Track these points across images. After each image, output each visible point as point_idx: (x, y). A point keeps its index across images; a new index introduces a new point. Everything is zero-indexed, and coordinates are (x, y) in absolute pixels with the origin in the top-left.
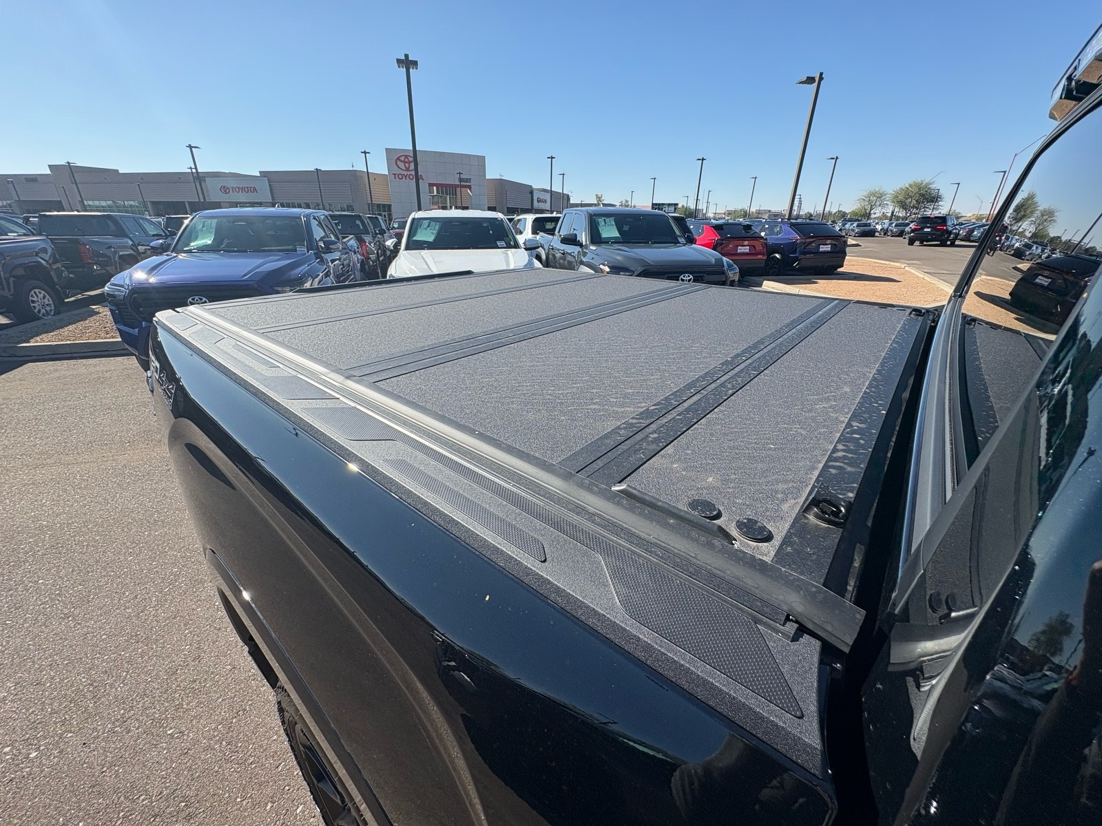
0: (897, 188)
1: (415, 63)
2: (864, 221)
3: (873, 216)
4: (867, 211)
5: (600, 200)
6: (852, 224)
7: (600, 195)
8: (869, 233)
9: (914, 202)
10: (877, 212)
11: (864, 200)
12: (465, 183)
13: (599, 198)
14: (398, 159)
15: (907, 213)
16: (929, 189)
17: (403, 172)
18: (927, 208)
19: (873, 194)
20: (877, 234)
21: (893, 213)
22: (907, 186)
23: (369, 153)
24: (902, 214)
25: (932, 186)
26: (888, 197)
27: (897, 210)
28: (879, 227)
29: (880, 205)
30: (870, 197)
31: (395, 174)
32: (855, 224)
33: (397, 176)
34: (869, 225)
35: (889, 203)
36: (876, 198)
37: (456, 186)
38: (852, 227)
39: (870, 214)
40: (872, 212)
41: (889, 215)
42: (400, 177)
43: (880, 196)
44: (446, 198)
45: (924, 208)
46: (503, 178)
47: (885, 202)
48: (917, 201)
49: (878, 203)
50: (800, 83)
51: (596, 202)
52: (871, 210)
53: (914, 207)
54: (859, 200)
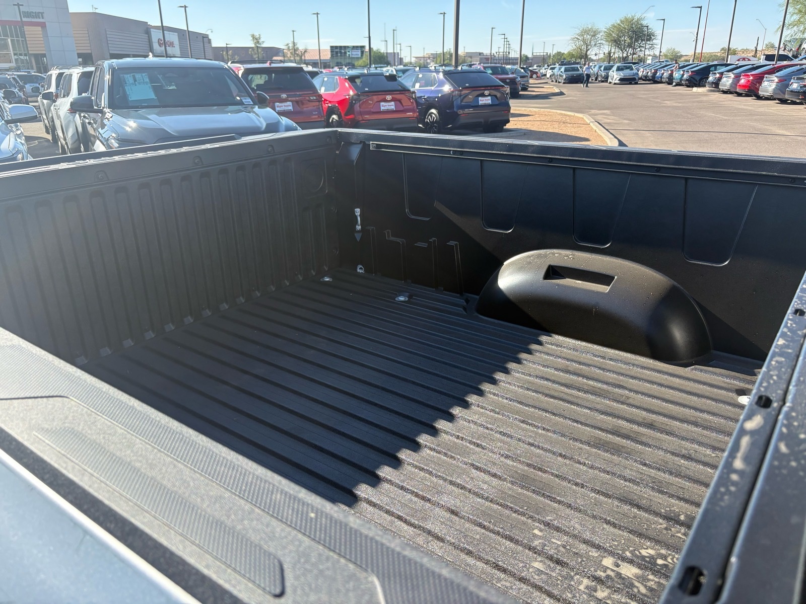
0: (609, 25)
4: (584, 52)
5: (258, 42)
7: (256, 34)
9: (628, 41)
11: (578, 39)
12: (34, 19)
13: (256, 39)
16: (641, 24)
18: (643, 47)
19: (585, 32)
21: (610, 53)
22: (619, 22)
25: (644, 23)
26: (602, 35)
27: (613, 50)
29: (595, 45)
30: (583, 36)
35: (604, 42)
36: (589, 35)
37: (20, 25)
39: (586, 55)
40: (589, 52)
43: (594, 34)
45: (640, 47)
46: (97, 11)
47: (600, 42)
48: (631, 39)
49: (593, 43)
51: (253, 46)
52: (587, 50)
53: (629, 46)
54: (573, 39)
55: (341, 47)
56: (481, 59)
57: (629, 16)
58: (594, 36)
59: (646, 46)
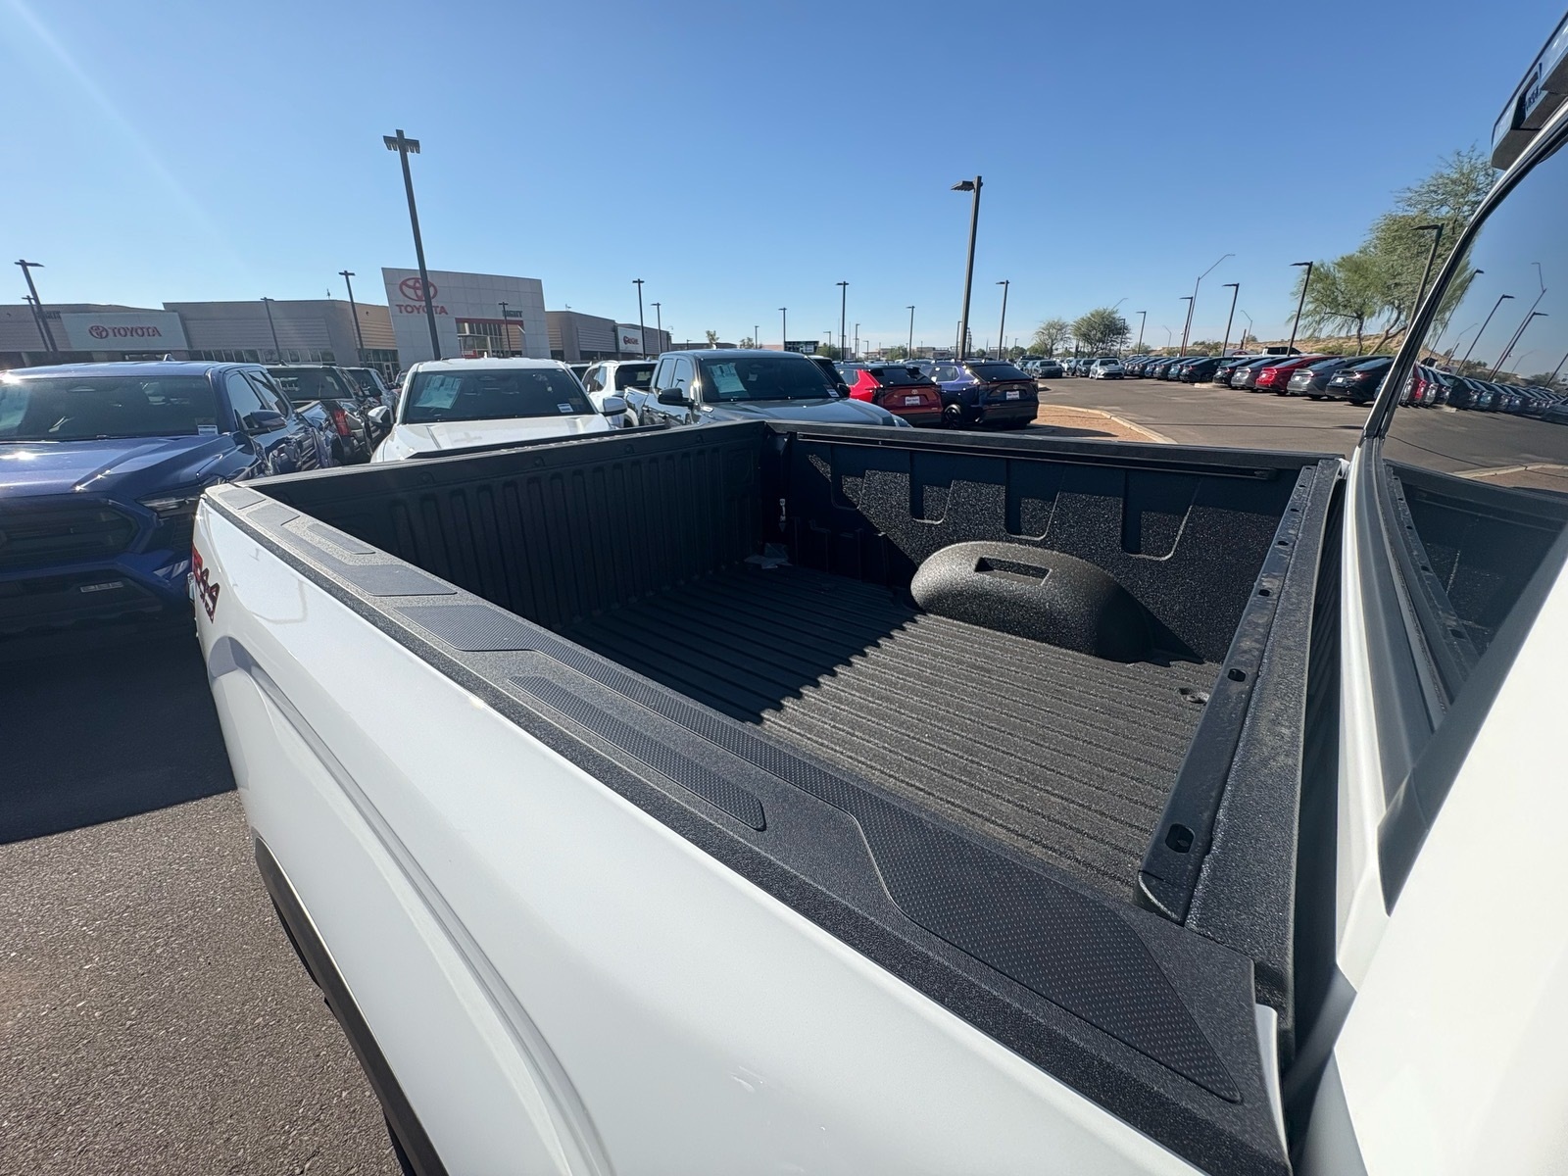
0: (1079, 318)
1: (415, 145)
2: (1047, 359)
3: (1055, 353)
4: (1048, 347)
5: (713, 339)
6: (1034, 363)
7: (712, 331)
8: (1055, 374)
9: (1099, 335)
10: (1059, 348)
11: (1043, 333)
12: (513, 318)
13: (711, 336)
14: (404, 283)
15: (1092, 348)
16: (1114, 318)
17: (412, 303)
18: (1115, 341)
19: (1051, 326)
20: (1064, 375)
21: (1077, 348)
22: (1089, 315)
23: (353, 274)
24: (1087, 349)
25: (1117, 316)
26: (1070, 329)
27: (1081, 344)
28: (1065, 366)
29: (1061, 339)
30: (1049, 330)
31: (400, 306)
32: (1038, 363)
33: (403, 308)
34: (1054, 363)
35: (1071, 336)
36: (1056, 330)
37: (500, 322)
38: (1034, 367)
39: (1051, 350)
40: (1054, 347)
41: (1073, 350)
42: (409, 309)
43: (1061, 328)
44: (485, 340)
45: (1111, 341)
46: (570, 310)
47: (1067, 336)
48: (1102, 333)
49: (1059, 337)
50: (955, 189)
51: (708, 342)
52: (1053, 345)
53: (1100, 341)
54: (1037, 333)
55: (794, 342)
56: (935, 354)
57: (1101, 309)
58: (1060, 330)
59: (1119, 340)
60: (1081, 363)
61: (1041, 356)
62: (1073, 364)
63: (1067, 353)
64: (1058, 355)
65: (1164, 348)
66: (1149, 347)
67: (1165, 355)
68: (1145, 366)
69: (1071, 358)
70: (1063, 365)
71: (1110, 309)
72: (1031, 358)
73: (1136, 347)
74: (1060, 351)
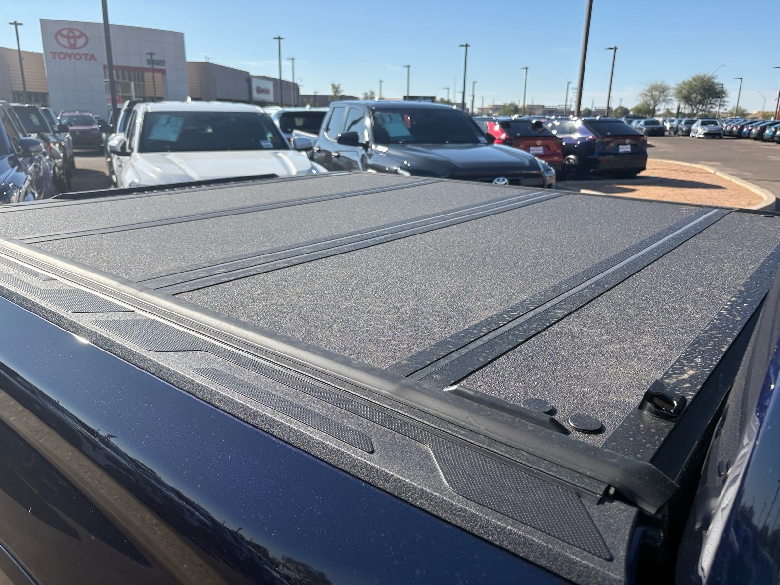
0: (681, 81)
2: (649, 119)
3: (658, 113)
4: (651, 108)
5: (337, 91)
6: (639, 122)
7: (336, 84)
8: (658, 132)
9: (699, 97)
10: (661, 108)
11: (646, 95)
12: (156, 66)
13: (336, 89)
14: (59, 32)
15: (693, 110)
16: (713, 83)
17: (65, 50)
18: (714, 104)
19: (654, 88)
20: (667, 133)
21: (678, 109)
22: (690, 79)
23: (21, 24)
24: (687, 110)
25: (716, 81)
26: (671, 92)
27: (682, 106)
28: (668, 125)
30: (652, 92)
31: (54, 53)
32: (642, 122)
33: (56, 55)
34: (657, 123)
35: (673, 98)
36: (659, 92)
37: (142, 70)
38: (639, 126)
39: (654, 110)
40: (656, 108)
41: (675, 111)
42: (62, 56)
43: (663, 90)
44: (129, 86)
45: (710, 104)
46: (209, 61)
47: (669, 98)
48: (702, 96)
49: (661, 99)
51: (333, 94)
52: (655, 106)
53: (700, 103)
54: (641, 95)
57: (701, 74)
58: (663, 92)
59: (718, 103)
60: (683, 123)
61: (644, 116)
62: (675, 124)
63: (668, 114)
64: (660, 116)
65: (759, 112)
66: (745, 110)
67: (760, 118)
68: (742, 127)
69: (673, 119)
70: (665, 124)
71: (710, 74)
72: (635, 117)
73: (733, 109)
74: (662, 112)
